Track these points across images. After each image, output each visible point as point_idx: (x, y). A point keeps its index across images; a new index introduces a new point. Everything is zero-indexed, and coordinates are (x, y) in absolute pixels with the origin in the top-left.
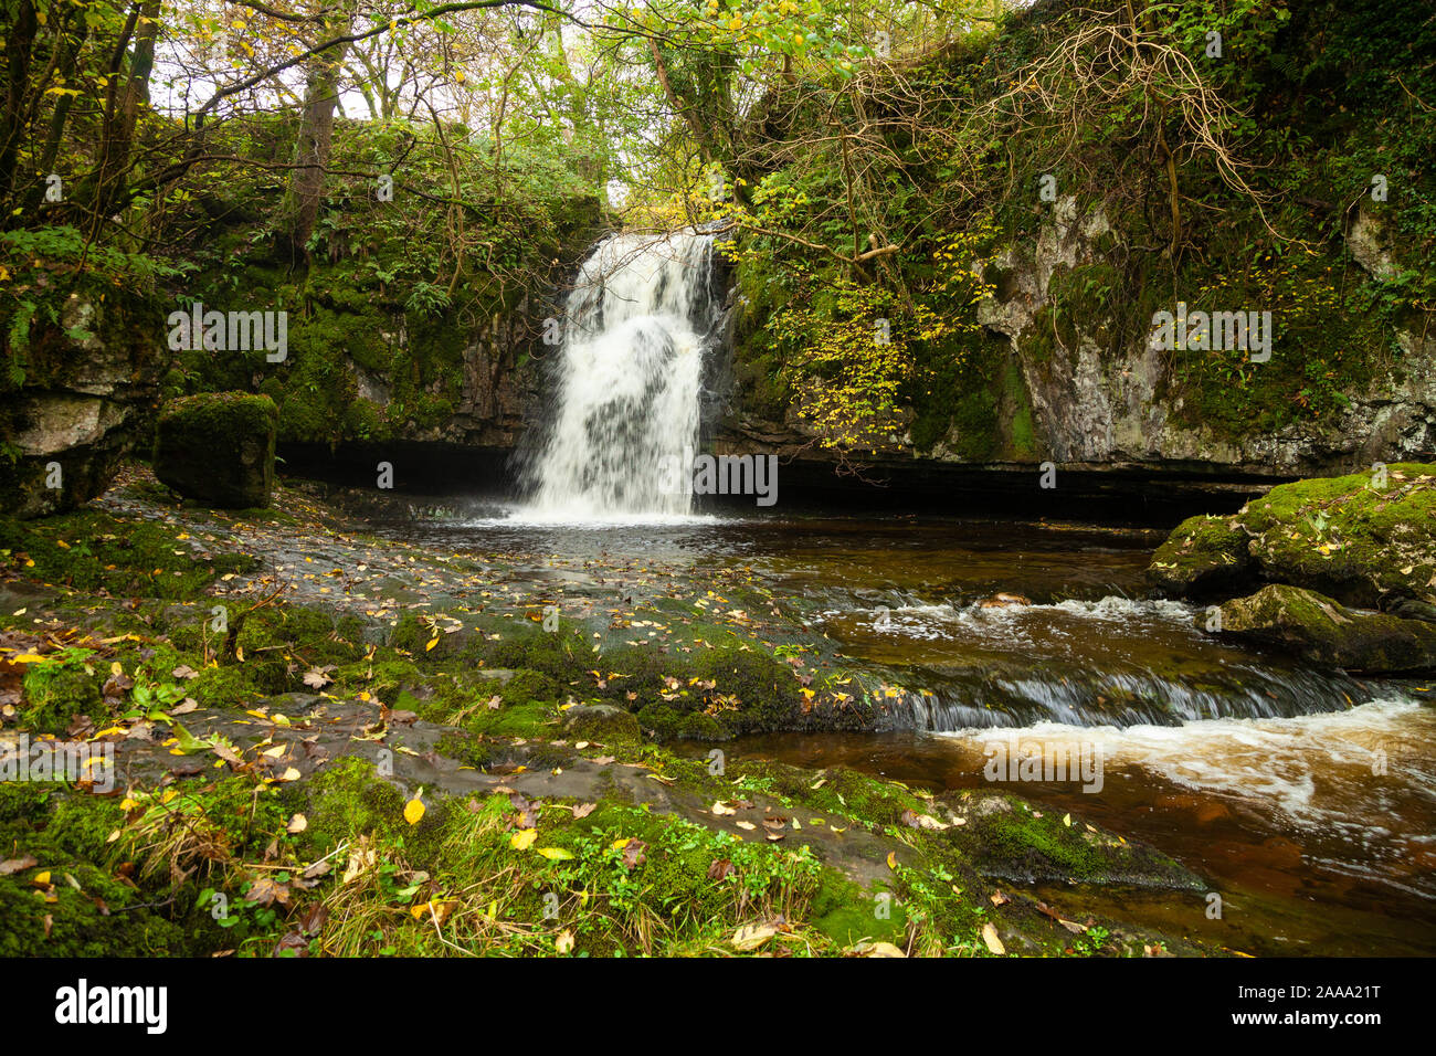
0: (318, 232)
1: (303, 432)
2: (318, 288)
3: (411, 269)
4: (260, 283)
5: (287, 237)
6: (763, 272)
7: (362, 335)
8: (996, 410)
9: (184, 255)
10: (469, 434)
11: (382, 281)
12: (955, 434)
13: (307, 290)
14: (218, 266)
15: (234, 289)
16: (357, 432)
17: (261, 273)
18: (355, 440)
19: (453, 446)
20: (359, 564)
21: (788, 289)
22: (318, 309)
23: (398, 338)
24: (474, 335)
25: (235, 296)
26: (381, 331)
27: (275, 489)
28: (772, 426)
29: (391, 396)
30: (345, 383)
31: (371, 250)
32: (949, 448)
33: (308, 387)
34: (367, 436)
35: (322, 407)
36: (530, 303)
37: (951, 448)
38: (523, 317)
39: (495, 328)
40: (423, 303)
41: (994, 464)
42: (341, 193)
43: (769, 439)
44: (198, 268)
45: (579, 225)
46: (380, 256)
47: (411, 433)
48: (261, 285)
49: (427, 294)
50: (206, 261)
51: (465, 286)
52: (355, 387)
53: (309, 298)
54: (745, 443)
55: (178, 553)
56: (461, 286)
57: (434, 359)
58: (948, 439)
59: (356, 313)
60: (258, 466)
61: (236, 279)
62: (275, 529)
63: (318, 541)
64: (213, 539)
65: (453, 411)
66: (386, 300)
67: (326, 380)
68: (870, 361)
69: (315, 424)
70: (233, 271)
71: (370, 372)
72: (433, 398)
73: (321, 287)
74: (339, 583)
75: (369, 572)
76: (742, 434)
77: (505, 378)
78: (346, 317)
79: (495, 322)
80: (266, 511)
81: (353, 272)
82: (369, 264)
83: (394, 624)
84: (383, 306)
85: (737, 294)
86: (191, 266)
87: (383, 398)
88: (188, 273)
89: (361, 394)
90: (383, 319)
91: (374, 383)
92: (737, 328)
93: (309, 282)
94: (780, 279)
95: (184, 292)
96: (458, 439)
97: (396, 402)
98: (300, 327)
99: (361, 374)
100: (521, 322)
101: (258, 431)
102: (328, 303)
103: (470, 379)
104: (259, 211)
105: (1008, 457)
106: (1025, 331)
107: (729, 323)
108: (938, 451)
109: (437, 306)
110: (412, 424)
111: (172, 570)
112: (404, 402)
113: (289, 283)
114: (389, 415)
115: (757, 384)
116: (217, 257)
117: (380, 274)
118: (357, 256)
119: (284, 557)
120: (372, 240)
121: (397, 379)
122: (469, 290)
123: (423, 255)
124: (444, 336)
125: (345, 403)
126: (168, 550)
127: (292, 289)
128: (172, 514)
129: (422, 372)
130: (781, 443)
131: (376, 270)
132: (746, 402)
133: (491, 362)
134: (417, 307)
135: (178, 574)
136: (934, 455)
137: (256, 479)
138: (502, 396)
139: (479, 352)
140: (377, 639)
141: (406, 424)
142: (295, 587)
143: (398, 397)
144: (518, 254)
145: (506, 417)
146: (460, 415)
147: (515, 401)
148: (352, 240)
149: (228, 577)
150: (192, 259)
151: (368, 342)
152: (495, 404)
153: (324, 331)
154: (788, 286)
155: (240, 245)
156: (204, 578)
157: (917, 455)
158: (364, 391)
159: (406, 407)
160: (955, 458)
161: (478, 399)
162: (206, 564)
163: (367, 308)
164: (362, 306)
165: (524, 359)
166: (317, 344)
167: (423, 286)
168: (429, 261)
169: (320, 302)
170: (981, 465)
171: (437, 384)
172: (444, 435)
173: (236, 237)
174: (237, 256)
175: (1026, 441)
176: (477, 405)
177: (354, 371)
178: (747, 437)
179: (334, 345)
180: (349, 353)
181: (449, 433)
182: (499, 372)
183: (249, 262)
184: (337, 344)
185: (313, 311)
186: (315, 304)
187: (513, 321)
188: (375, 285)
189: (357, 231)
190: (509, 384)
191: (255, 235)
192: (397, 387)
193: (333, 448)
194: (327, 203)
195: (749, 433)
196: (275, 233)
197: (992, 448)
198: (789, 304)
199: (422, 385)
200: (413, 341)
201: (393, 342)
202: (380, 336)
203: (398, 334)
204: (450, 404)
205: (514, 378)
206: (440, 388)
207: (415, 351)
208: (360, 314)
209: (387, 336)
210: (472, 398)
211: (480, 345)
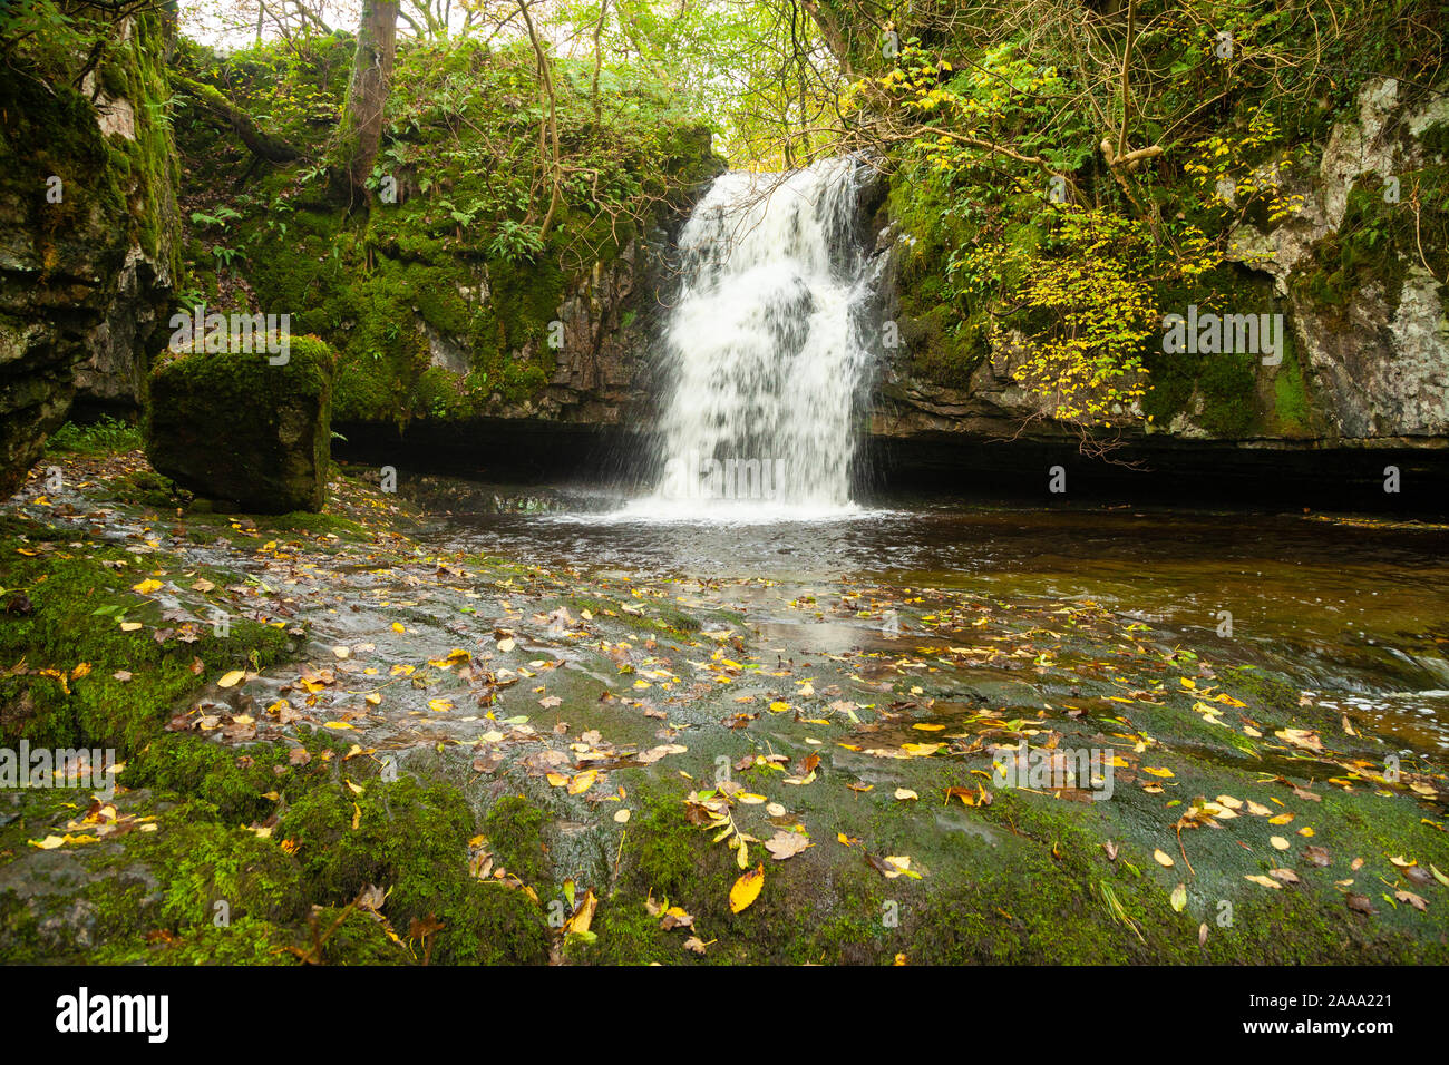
0: (381, 167)
1: (366, 408)
2: (381, 234)
3: (495, 206)
4: (312, 231)
5: (344, 174)
6: (934, 204)
7: (435, 290)
8: (1253, 372)
9: (223, 201)
10: (565, 408)
11: (459, 224)
12: (1199, 404)
13: (368, 238)
14: (263, 212)
15: (281, 238)
16: (432, 408)
17: (312, 219)
18: (429, 418)
19: (545, 423)
20: (499, 636)
21: (972, 222)
22: (382, 259)
23: (479, 293)
24: (570, 288)
25: (282, 247)
26: (457, 285)
27: (333, 479)
28: (951, 395)
29: (471, 364)
30: (415, 350)
31: (444, 188)
32: (1191, 421)
33: (371, 355)
34: (443, 413)
35: (388, 378)
36: (637, 249)
37: (1196, 420)
38: (629, 267)
39: (596, 279)
40: (510, 247)
41: (1252, 441)
42: (407, 122)
43: (946, 411)
44: (238, 215)
45: (689, 160)
46: (455, 194)
47: (496, 409)
48: (314, 233)
49: (515, 235)
50: (249, 207)
51: (560, 228)
52: (427, 353)
53: (371, 246)
54: (912, 416)
55: (127, 627)
56: (555, 229)
57: (523, 318)
58: (1190, 409)
59: (427, 263)
60: (306, 445)
61: (283, 227)
62: (332, 551)
63: (411, 580)
64: (209, 586)
65: (546, 381)
66: (464, 247)
67: (391, 345)
68: (1103, 306)
69: (379, 399)
70: (280, 217)
71: (446, 335)
72: (521, 366)
73: (385, 233)
74: (464, 683)
75: (523, 655)
76: (909, 405)
77: (608, 340)
78: (416, 269)
79: (596, 272)
80: (318, 517)
81: (423, 214)
82: (443, 203)
83: (622, 816)
84: (460, 254)
85: (895, 234)
86: (231, 213)
87: (461, 366)
88: (227, 221)
89: (434, 362)
90: (461, 271)
91: (449, 349)
92: (900, 274)
93: (370, 227)
94: (961, 210)
95: (223, 244)
96: (552, 415)
97: (478, 371)
98: (360, 282)
99: (434, 338)
100: (626, 272)
101: (304, 389)
102: (393, 252)
103: (566, 342)
104: (310, 148)
105: (1272, 432)
106: (1296, 269)
107: (886, 269)
108: (1178, 424)
109: (528, 250)
110: (497, 397)
111: (113, 666)
112: (487, 370)
113: (347, 230)
114: (469, 387)
115: (931, 342)
116: (262, 202)
117: (457, 215)
118: (427, 195)
119: (349, 622)
120: (445, 175)
121: (478, 344)
122: (565, 232)
123: (509, 189)
124: (536, 289)
125: (416, 374)
126: (108, 618)
127: (350, 238)
128: (157, 529)
129: (508, 334)
130: (963, 416)
131: (450, 211)
132: (914, 365)
133: (591, 322)
134: (503, 252)
135: (124, 675)
136: (1173, 429)
137: (302, 466)
138: (604, 362)
139: (577, 309)
140: (587, 866)
141: (489, 398)
142: (376, 698)
143: (478, 364)
144: (622, 190)
145: (609, 388)
146: (553, 386)
147: (619, 368)
148: (422, 175)
149: (230, 680)
150: (234, 206)
151: (442, 298)
152: (597, 373)
153: (389, 286)
154: (972, 217)
155: (287, 186)
156: (178, 684)
157: (1149, 430)
158: (439, 358)
159: (490, 376)
160: (1199, 433)
161: (576, 367)
162: (184, 652)
163: (441, 257)
164: (435, 254)
165: (631, 317)
166: (381, 302)
167: (511, 226)
168: (516, 197)
169: (384, 251)
170: (1235, 443)
171: (527, 348)
172: (536, 411)
173: (282, 177)
174: (284, 199)
175: (1295, 410)
176: (575, 373)
177: (427, 334)
178: (915, 408)
179: (401, 303)
180: (420, 313)
181: (542, 408)
182: (600, 334)
183: (299, 206)
184: (405, 302)
185: (376, 262)
186: (379, 255)
187: (617, 270)
188: (450, 229)
189: (428, 165)
190: (612, 348)
191: (305, 174)
192: (478, 354)
193: (401, 427)
194: (392, 133)
195: (920, 404)
196: (330, 170)
197: (1250, 419)
198: (975, 240)
199: (509, 349)
200: (498, 297)
201: (472, 298)
202: (457, 290)
203: (478, 288)
204: (542, 372)
205: (618, 341)
206: (530, 353)
207: (499, 309)
208: (432, 265)
209: (465, 290)
210: (569, 365)
211: (578, 300)
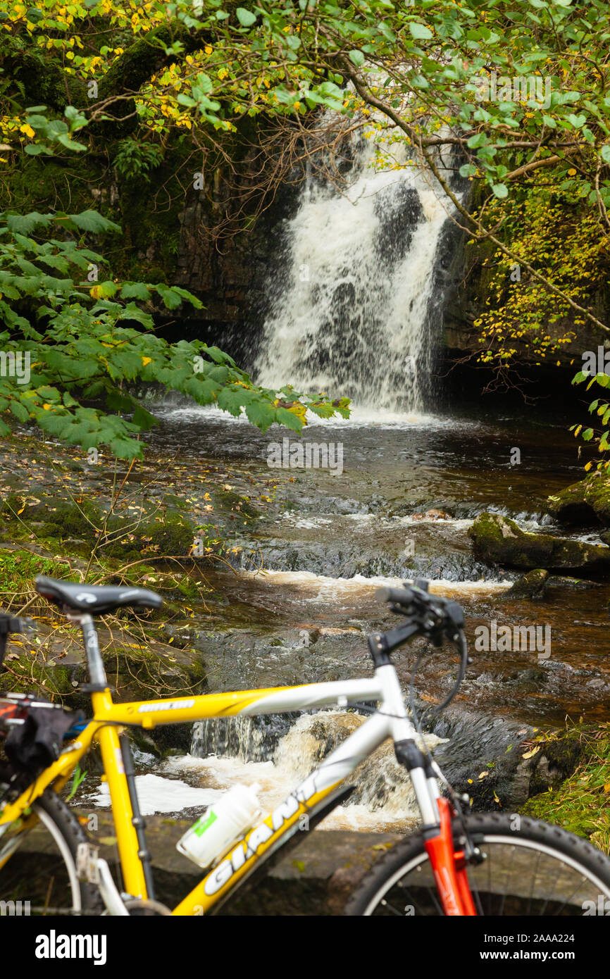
23: (108, 196)
26: (90, 187)
49: (134, 155)
51: (182, 139)
57: (148, 223)
59: (63, 164)
72: (145, 267)
77: (229, 242)
79: (218, 178)
84: (92, 158)
90: (93, 172)
97: (105, 271)
103: (186, 246)
112: (114, 270)
121: (107, 243)
122: (186, 142)
129: (134, 237)
139: (199, 214)
145: (230, 287)
147: (241, 268)
153: (28, 186)
161: (196, 269)
166: (21, 199)
171: (150, 252)
176: (195, 275)
179: (39, 202)
184: (42, 201)
187: (238, 177)
199: (134, 252)
200: (124, 201)
201: (103, 200)
202: (90, 192)
203: (109, 190)
204: (164, 273)
205: (240, 243)
206: (154, 254)
207: (125, 212)
208: (67, 166)
209: (96, 192)
210: (189, 268)
211: (199, 206)
